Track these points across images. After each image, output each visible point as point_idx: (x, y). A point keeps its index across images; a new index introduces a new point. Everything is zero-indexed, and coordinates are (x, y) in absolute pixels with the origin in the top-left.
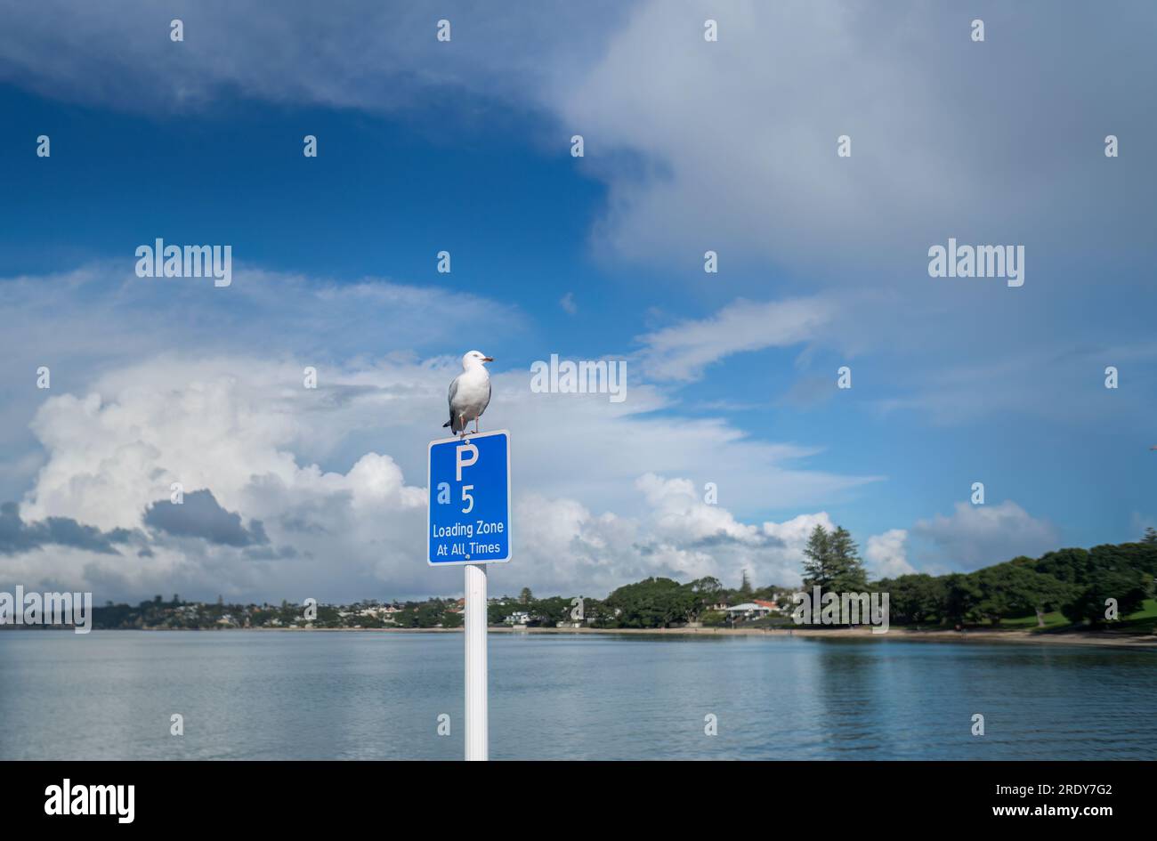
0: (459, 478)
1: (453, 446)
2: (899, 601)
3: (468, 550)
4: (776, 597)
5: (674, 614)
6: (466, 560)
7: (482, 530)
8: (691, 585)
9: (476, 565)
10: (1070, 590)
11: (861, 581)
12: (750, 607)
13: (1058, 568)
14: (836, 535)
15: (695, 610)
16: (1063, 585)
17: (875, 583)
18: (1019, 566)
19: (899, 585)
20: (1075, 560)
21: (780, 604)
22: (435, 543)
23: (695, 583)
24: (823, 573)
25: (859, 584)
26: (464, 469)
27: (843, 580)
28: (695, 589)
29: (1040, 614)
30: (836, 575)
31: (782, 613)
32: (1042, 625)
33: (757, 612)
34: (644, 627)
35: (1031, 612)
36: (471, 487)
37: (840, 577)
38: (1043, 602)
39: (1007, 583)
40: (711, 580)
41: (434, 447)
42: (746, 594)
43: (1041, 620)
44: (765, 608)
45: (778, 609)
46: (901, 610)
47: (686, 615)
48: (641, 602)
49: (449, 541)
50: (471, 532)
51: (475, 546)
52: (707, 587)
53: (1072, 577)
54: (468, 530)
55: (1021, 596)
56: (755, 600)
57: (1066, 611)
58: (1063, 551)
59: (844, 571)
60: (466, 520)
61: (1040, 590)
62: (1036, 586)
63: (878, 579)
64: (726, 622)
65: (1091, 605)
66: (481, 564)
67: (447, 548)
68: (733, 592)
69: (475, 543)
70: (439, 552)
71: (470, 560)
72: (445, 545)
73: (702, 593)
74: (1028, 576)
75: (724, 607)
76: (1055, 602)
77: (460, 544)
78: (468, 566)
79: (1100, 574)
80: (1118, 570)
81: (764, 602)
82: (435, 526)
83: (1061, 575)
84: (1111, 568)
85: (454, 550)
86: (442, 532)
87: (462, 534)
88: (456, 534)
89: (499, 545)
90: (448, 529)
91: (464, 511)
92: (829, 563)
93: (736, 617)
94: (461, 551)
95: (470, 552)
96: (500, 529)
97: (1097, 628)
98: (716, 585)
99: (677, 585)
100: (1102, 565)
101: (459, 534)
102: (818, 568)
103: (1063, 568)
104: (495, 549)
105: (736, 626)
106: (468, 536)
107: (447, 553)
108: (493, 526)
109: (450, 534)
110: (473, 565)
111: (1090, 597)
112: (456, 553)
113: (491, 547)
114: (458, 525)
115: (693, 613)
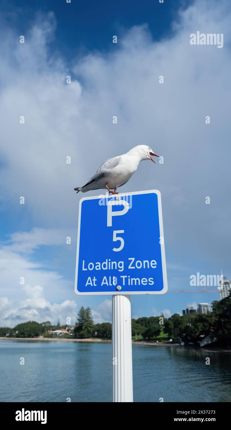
0: (109, 224)
2: (101, 330)
3: (120, 282)
4: (67, 328)
5: (35, 333)
6: (117, 290)
7: (134, 265)
9: (126, 296)
10: (144, 329)
11: (91, 324)
12: (59, 331)
14: (87, 310)
15: (42, 332)
16: (142, 327)
17: (95, 325)
19: (101, 326)
20: (145, 320)
21: (68, 331)
22: (82, 277)
23: (44, 323)
24: (82, 321)
26: (114, 218)
27: (87, 323)
28: (43, 325)
29: (136, 335)
30: (85, 322)
31: (68, 333)
32: (136, 339)
33: (61, 333)
34: (25, 337)
35: (134, 335)
36: (122, 231)
37: (86, 322)
38: (137, 332)
40: (49, 322)
42: (58, 327)
43: (136, 337)
44: (64, 332)
46: (102, 333)
47: (39, 334)
48: (25, 329)
49: (99, 275)
50: (123, 267)
51: (126, 279)
52: (47, 325)
53: (144, 325)
56: (61, 329)
57: (143, 335)
58: (143, 318)
59: (87, 321)
60: (117, 257)
61: (137, 329)
62: (136, 327)
63: (96, 323)
64: (51, 336)
65: (149, 333)
66: (130, 295)
67: (96, 280)
68: (54, 326)
69: (126, 277)
70: (87, 284)
71: (120, 291)
72: (94, 278)
73: (45, 326)
74: (134, 324)
75: (51, 331)
76: (140, 332)
77: (110, 277)
78: (118, 296)
79: (151, 325)
80: (155, 324)
81: (63, 330)
82: (84, 261)
83: (142, 325)
84: (154, 323)
85: (104, 282)
86: (91, 266)
87: (112, 268)
88: (106, 268)
89: (152, 279)
90: (98, 264)
91: (115, 250)
92: (84, 318)
93: (55, 334)
94: (112, 283)
95: (121, 285)
96: (154, 266)
97: (149, 340)
98: (50, 324)
99: (38, 324)
100: (151, 322)
101: (110, 269)
102: (81, 319)
103: (142, 322)
104: (148, 282)
105: (54, 338)
106: (119, 270)
107: (96, 285)
108: (146, 263)
109: (100, 269)
110: (123, 295)
111: (148, 331)
112: (106, 284)
113: (144, 280)
114: (108, 261)
115: (42, 333)
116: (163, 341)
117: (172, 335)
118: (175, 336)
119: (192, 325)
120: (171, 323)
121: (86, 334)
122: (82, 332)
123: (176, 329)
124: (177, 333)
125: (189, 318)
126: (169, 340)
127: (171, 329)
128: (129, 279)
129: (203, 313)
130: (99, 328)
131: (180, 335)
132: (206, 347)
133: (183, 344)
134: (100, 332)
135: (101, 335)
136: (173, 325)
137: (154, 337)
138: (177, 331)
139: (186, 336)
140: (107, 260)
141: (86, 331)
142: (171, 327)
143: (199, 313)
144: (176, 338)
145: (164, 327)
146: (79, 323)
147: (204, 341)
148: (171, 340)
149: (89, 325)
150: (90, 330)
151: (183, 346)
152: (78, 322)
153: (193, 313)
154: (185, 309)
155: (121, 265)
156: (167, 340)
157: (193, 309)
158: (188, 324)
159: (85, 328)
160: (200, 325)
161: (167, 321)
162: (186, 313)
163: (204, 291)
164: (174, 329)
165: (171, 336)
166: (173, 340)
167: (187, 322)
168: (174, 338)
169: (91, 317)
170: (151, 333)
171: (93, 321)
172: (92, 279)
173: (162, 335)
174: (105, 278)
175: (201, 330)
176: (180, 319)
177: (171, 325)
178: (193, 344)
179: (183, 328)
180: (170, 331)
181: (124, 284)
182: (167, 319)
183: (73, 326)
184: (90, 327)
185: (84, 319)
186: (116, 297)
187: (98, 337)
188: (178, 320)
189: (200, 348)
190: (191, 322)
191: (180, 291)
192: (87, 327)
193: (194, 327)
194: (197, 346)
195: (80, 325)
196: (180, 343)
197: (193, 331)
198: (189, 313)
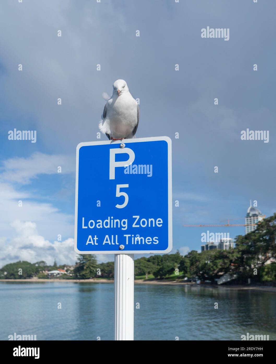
0: (112, 176)
1: (107, 148)
2: (106, 270)
3: (122, 240)
4: (65, 268)
5: (28, 274)
6: (120, 249)
7: (138, 223)
8: (35, 264)
9: (129, 255)
10: (156, 268)
11: (94, 263)
12: (56, 272)
13: (153, 261)
16: (154, 266)
17: (99, 264)
18: (143, 260)
19: (106, 265)
20: (158, 258)
21: (67, 271)
23: (37, 263)
24: (83, 261)
25: (94, 264)
27: (89, 263)
28: (37, 265)
29: (147, 275)
30: (87, 261)
32: (147, 278)
33: (59, 274)
34: (15, 278)
35: (144, 274)
36: (126, 186)
37: (88, 262)
38: (148, 271)
39: (138, 265)
40: (43, 262)
41: (83, 150)
42: (55, 267)
43: (147, 276)
44: (62, 272)
45: (66, 273)
46: (107, 273)
47: (32, 274)
49: (101, 233)
50: (126, 225)
51: (130, 238)
52: (42, 265)
53: (156, 263)
54: (124, 224)
55: (142, 269)
56: (58, 269)
57: (154, 274)
59: (90, 260)
60: (120, 214)
61: (148, 268)
62: (147, 266)
63: (100, 263)
64: (47, 277)
65: (161, 272)
66: (133, 254)
67: (97, 239)
68: (50, 266)
69: (130, 235)
70: (88, 242)
71: (124, 250)
72: (96, 236)
73: (39, 267)
74: (145, 263)
75: (47, 272)
76: (151, 271)
77: (112, 236)
78: (121, 255)
79: (164, 263)
80: (169, 262)
81: (62, 270)
82: (83, 218)
83: (154, 263)
84: (167, 261)
85: (106, 241)
86: (92, 224)
87: (115, 227)
88: (109, 226)
89: (157, 238)
90: (99, 222)
91: (118, 206)
92: (85, 257)
93: (51, 275)
94: (114, 242)
95: (124, 244)
96: (159, 224)
97: (161, 279)
98: (45, 264)
99: (30, 264)
100: (165, 260)
101: (112, 227)
102: (81, 259)
103: (154, 261)
104: (153, 241)
105: (51, 279)
106: (123, 229)
107: (97, 244)
108: (152, 221)
109: (101, 227)
110: (126, 254)
111: (161, 270)
112: (108, 243)
113: (149, 239)
114: (111, 219)
115: (35, 274)
116: (177, 280)
117: (187, 273)
118: (191, 275)
119: (211, 262)
120: (187, 260)
121: (89, 274)
122: (84, 273)
123: (192, 267)
124: (194, 271)
125: (208, 255)
126: (184, 279)
127: (187, 267)
128: (133, 238)
129: (224, 249)
130: (104, 267)
131: (196, 273)
132: (224, 284)
133: (199, 282)
134: (105, 272)
135: (106, 275)
136: (190, 263)
137: (167, 276)
138: (194, 269)
139: (203, 274)
140: (109, 218)
141: (88, 271)
142: (187, 265)
143: (219, 250)
144: (191, 276)
145: (179, 265)
146: (80, 263)
147: (223, 279)
148: (186, 279)
149: (92, 265)
150: (93, 270)
151: (198, 284)
152: (79, 261)
153: (213, 249)
154: (204, 245)
155: (124, 223)
156: (182, 279)
157: (213, 245)
158: (206, 262)
159: (87, 268)
160: (219, 262)
161: (183, 259)
162: (205, 250)
163: (228, 225)
164: (190, 267)
165: (186, 275)
166: (188, 278)
167: (205, 259)
168: (189, 276)
169: (94, 256)
170: (164, 272)
171: (96, 261)
172: (93, 237)
173: (177, 273)
174: (107, 236)
175: (220, 267)
176: (198, 256)
177: (188, 263)
178: (210, 282)
179: (200, 265)
180: (185, 269)
181: (127, 243)
182: (182, 256)
183: (72, 266)
184: (93, 267)
185: (85, 259)
186: (118, 256)
187: (102, 277)
188: (196, 257)
189: (217, 286)
190: (210, 259)
191: (201, 226)
192: (89, 267)
193: (213, 264)
194: (214, 284)
195: (81, 265)
196: (195, 281)
197: (212, 269)
198: (209, 249)
